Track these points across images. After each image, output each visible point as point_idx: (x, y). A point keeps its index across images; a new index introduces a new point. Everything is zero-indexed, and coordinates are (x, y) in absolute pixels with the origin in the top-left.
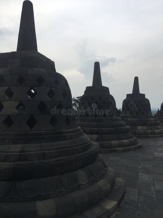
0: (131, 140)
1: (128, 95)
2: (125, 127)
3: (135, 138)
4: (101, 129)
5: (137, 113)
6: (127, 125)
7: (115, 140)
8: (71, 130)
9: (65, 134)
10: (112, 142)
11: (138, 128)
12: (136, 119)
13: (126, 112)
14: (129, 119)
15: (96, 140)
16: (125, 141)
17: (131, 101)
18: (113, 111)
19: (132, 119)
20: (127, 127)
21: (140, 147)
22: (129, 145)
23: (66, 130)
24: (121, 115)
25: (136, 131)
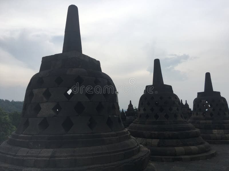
0: (201, 146)
1: (199, 94)
2: (193, 131)
3: (207, 144)
4: (163, 132)
5: (211, 115)
6: (196, 129)
7: (181, 146)
8: (113, 133)
9: (104, 138)
10: (176, 148)
11: (213, 132)
12: (211, 121)
13: (198, 113)
14: (201, 121)
15: (156, 146)
16: (193, 147)
17: (202, 101)
18: (177, 111)
19: (205, 121)
20: (196, 130)
21: (213, 155)
22: (199, 153)
23: (106, 134)
24: (192, 116)
25: (211, 135)
